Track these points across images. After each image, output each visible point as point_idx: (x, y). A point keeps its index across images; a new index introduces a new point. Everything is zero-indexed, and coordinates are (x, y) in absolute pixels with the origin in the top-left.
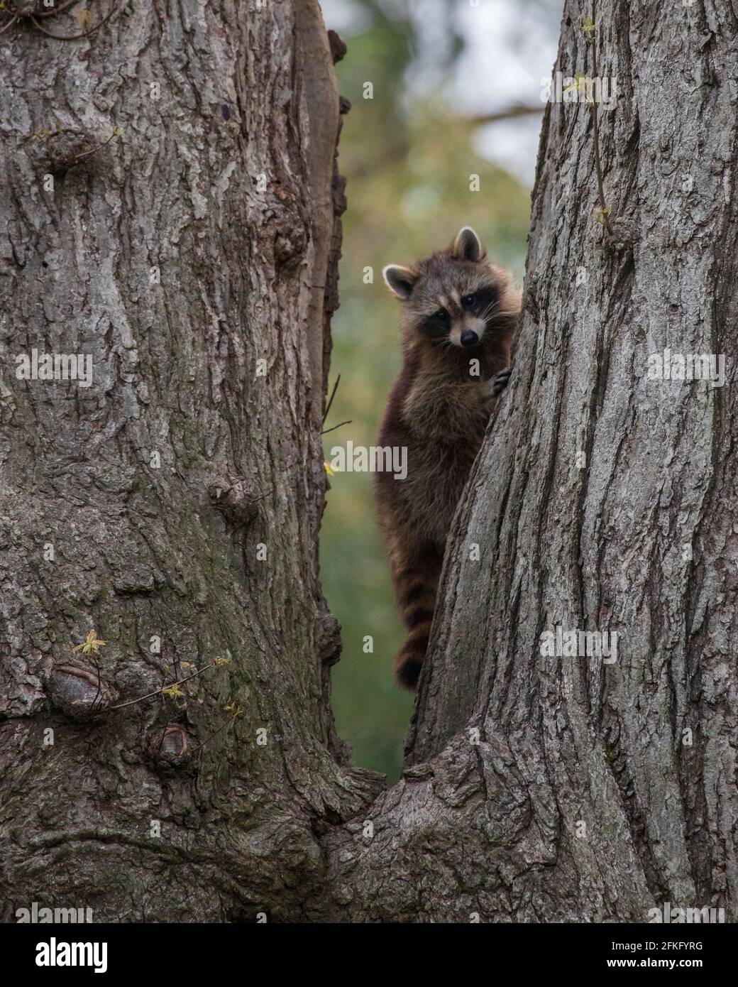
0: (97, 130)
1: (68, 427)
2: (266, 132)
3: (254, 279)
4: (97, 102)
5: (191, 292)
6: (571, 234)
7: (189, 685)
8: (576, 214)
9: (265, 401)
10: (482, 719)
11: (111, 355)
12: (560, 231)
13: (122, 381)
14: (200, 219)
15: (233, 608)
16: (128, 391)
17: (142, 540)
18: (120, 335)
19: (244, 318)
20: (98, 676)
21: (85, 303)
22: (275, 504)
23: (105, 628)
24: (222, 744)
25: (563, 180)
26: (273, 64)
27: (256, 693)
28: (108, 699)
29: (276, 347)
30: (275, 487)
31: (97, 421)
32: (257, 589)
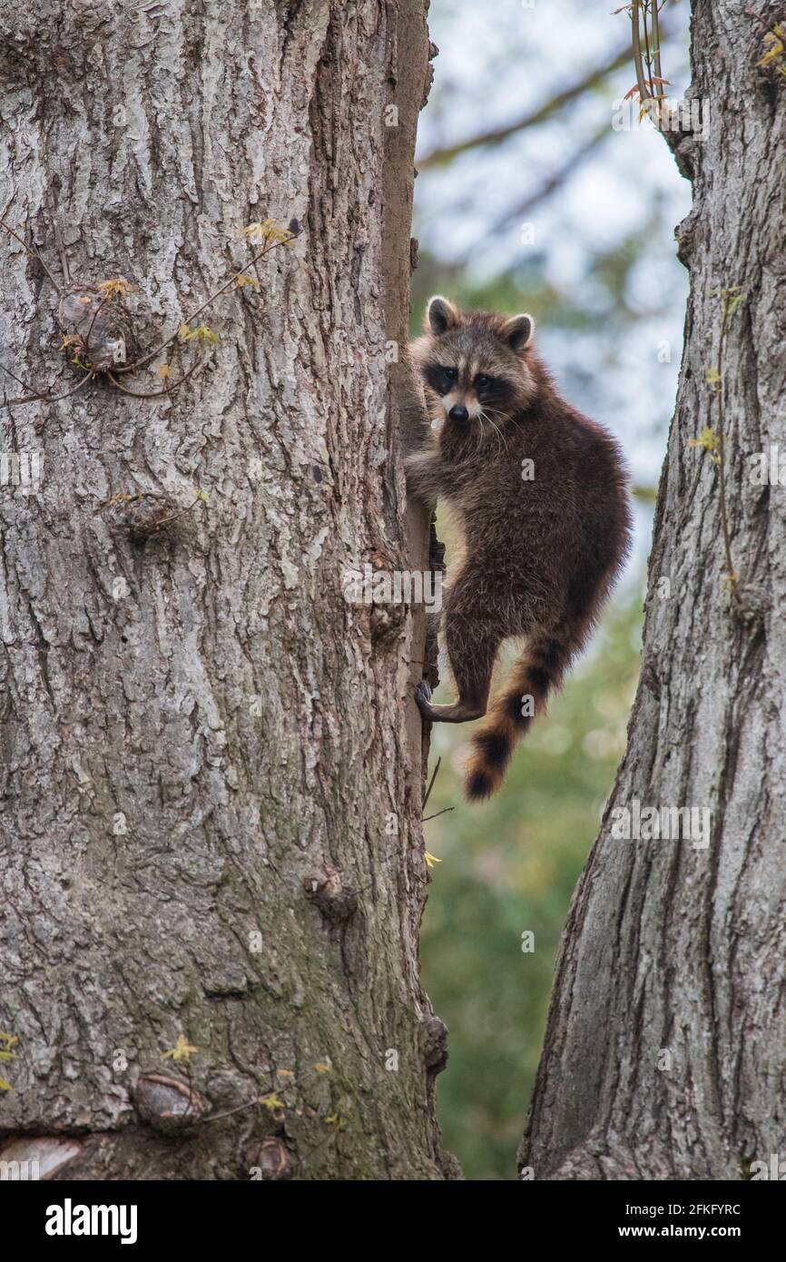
0: (179, 494)
1: (151, 815)
2: (361, 495)
3: (349, 654)
4: (179, 464)
5: (281, 668)
6: (695, 603)
7: (286, 1095)
8: (701, 582)
9: (362, 786)
10: (605, 1132)
11: (197, 737)
12: (683, 600)
13: (209, 766)
14: (291, 589)
15: (331, 1011)
16: (215, 776)
17: (233, 937)
18: (206, 715)
19: (339, 696)
20: (190, 1087)
21: (168, 681)
22: (374, 898)
23: (195, 1033)
24: (322, 1159)
25: (684, 545)
26: (367, 421)
27: (358, 1104)
28: (199, 1110)
29: (373, 727)
30: (374, 879)
31: (183, 808)
32: (356, 990)
